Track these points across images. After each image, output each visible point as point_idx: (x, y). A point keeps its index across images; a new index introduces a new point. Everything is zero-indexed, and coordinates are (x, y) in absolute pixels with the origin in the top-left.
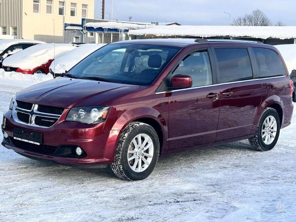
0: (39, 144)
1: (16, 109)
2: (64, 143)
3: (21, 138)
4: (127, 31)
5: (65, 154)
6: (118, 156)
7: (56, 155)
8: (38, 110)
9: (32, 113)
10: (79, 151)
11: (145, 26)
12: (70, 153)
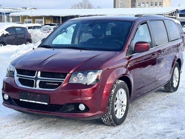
0: (46, 104)
1: (17, 76)
2: (70, 102)
3: (28, 99)
4: (9, 13)
5: (69, 110)
6: (109, 108)
7: (62, 111)
8: (41, 76)
9: (37, 79)
10: (82, 107)
11: (20, 10)
12: (74, 109)
